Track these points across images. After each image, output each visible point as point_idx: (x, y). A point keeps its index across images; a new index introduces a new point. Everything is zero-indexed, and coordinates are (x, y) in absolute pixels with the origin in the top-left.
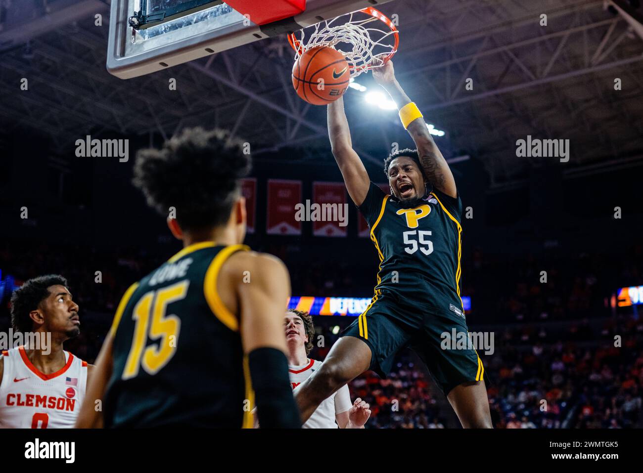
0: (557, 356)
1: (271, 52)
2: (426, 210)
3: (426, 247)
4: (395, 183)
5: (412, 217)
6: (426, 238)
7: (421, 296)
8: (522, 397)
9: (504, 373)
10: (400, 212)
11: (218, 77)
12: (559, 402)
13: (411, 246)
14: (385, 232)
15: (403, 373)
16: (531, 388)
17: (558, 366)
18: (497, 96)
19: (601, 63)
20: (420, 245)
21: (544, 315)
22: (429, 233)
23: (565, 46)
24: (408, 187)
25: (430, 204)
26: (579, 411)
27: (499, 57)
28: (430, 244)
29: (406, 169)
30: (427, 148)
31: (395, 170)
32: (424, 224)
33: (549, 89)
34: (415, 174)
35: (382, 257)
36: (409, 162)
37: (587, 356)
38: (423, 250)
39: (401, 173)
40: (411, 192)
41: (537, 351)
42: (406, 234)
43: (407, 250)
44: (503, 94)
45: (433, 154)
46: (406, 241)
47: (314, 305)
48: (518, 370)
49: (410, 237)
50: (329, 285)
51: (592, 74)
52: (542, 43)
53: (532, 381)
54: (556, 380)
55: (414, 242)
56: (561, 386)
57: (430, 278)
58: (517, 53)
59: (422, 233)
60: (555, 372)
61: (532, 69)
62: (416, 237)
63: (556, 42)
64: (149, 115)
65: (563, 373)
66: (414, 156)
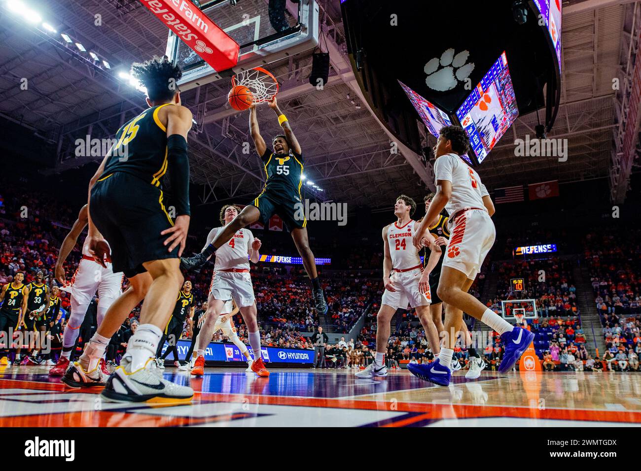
0: (364, 283)
1: (254, 152)
2: (288, 159)
3: (286, 172)
4: (275, 147)
5: (282, 161)
6: (286, 168)
7: (282, 191)
8: (350, 298)
9: (343, 289)
10: (276, 159)
11: (234, 163)
12: (364, 302)
13: (280, 171)
14: (270, 166)
15: (302, 287)
16: (354, 295)
17: (364, 287)
18: (345, 177)
19: (387, 166)
20: (283, 171)
21: (360, 267)
22: (288, 167)
23: (373, 158)
24: (281, 149)
25: (290, 156)
26: (372, 305)
27: (347, 161)
28: (288, 171)
29: (280, 141)
30: (289, 133)
31: (276, 142)
32: (286, 163)
33: (366, 176)
34: (284, 144)
35: (268, 176)
36: (282, 139)
37: (377, 284)
38: (284, 173)
39: (278, 143)
40: (282, 151)
41: (356, 281)
42: (278, 167)
43: (278, 173)
44: (348, 176)
45: (291, 136)
46: (278, 169)
47: (267, 258)
48: (348, 288)
49: (280, 168)
50: (274, 250)
51: (384, 170)
52: (364, 157)
53: (354, 293)
54: (363, 293)
55: (281, 170)
56: (365, 295)
57: (286, 184)
58: (354, 160)
59: (285, 167)
60: (364, 289)
61: (360, 167)
62: (282, 168)
63: (370, 156)
64: (204, 177)
65: (367, 290)
66: (284, 137)
